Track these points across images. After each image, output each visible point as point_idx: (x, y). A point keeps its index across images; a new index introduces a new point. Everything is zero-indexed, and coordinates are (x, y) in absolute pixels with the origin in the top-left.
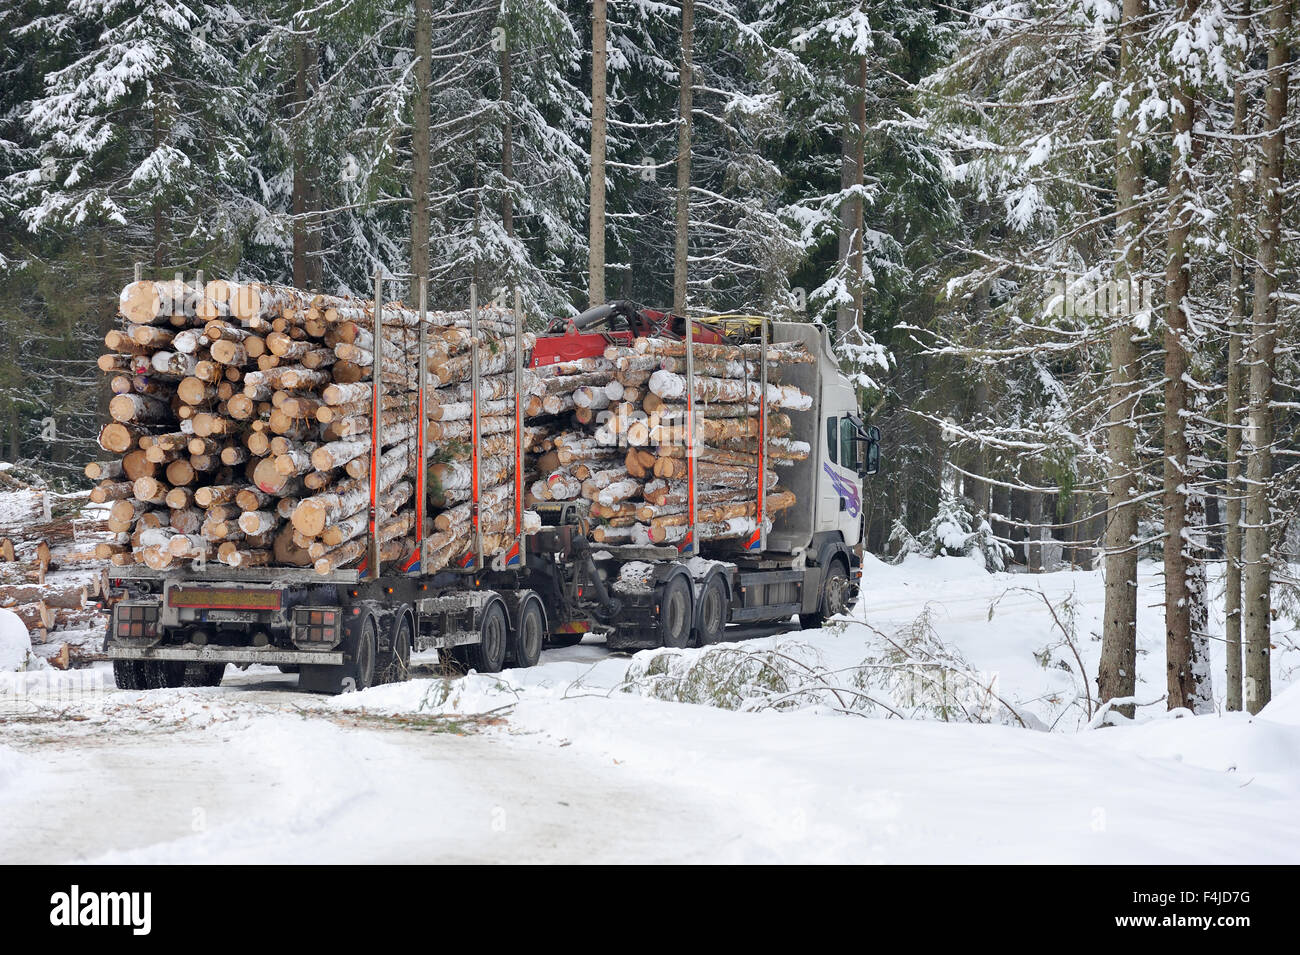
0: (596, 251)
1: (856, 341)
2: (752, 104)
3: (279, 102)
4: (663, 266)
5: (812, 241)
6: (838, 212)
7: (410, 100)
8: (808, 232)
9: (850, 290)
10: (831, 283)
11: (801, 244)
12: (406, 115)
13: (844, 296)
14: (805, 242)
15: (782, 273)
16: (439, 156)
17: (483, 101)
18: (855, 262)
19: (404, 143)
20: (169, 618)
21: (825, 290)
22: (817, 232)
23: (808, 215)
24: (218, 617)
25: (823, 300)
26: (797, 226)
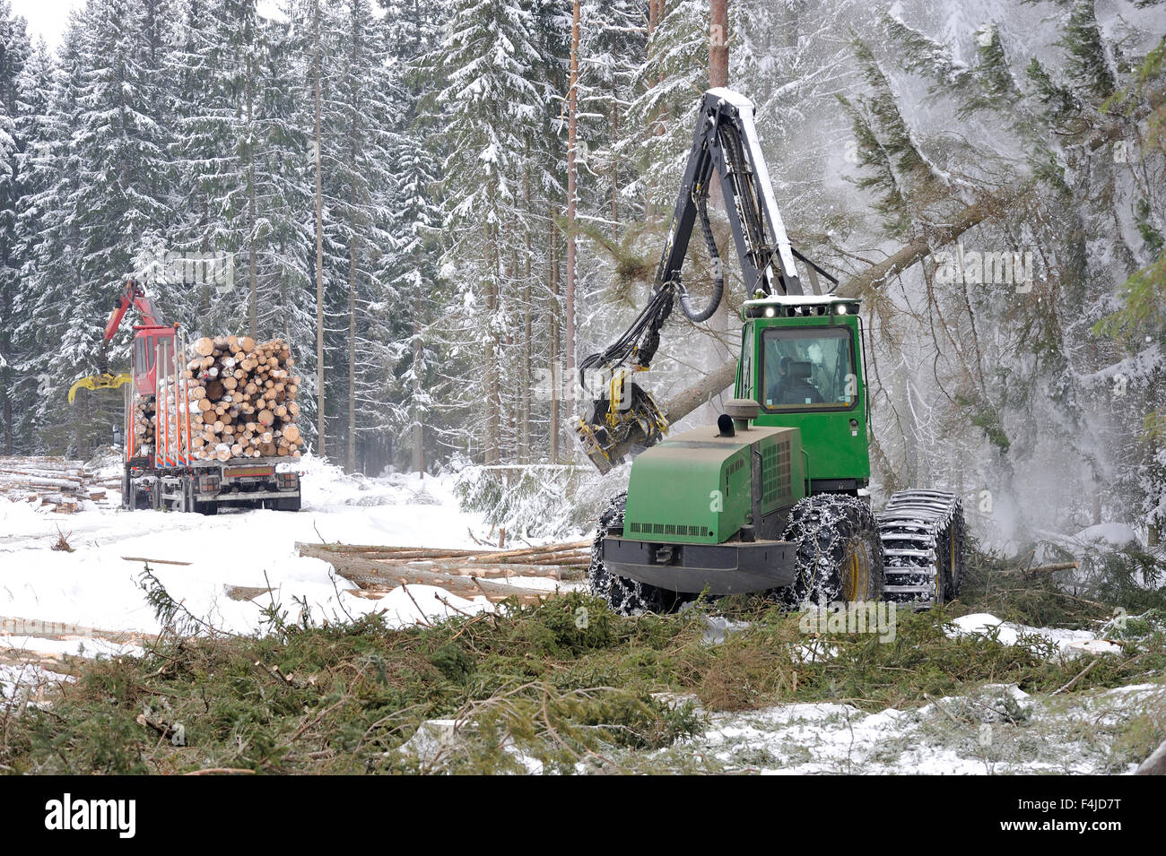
0: (320, 357)
1: (419, 393)
2: (377, 306)
3: (199, 309)
4: (345, 361)
5: (401, 356)
6: (412, 345)
7: (249, 308)
8: (400, 353)
9: (416, 374)
10: (409, 372)
11: (397, 357)
12: (248, 314)
13: (414, 377)
14: (398, 357)
15: (391, 369)
16: (260, 327)
17: (276, 306)
18: (419, 364)
19: (247, 323)
20: (225, 482)
21: (407, 374)
22: (403, 352)
23: (400, 347)
24: (244, 480)
25: (405, 378)
26: (395, 351)
